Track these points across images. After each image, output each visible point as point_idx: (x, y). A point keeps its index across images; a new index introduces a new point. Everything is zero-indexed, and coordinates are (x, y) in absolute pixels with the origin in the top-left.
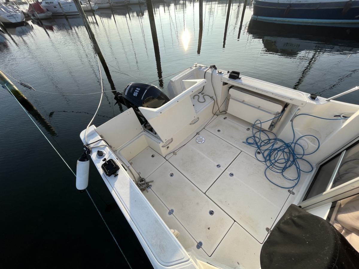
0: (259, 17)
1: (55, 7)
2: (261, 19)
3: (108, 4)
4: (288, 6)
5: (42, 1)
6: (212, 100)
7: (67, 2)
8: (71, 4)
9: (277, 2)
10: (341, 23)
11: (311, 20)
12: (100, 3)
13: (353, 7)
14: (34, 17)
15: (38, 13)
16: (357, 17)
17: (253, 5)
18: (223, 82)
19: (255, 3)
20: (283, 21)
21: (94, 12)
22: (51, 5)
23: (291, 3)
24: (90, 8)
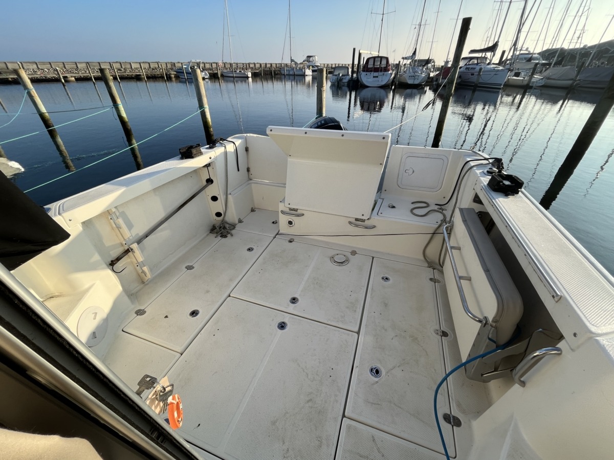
1: (473, 74)
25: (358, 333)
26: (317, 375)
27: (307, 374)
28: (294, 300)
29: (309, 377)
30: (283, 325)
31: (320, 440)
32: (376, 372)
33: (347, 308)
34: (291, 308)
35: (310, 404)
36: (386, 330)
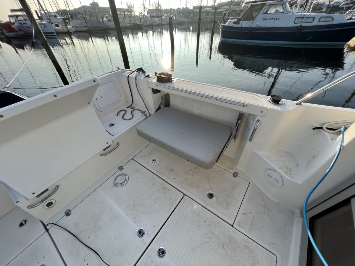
0: (227, 39)
1: (29, 28)
2: (228, 41)
3: (86, 28)
4: (250, 30)
5: (15, 22)
6: (143, 115)
7: (41, 23)
8: (45, 25)
9: (241, 27)
10: (296, 45)
11: (271, 42)
12: (78, 26)
13: (304, 31)
14: (4, 36)
15: (7, 32)
16: (308, 39)
17: (220, 29)
18: (152, 89)
19: (222, 27)
20: (247, 43)
21: (71, 34)
22: (24, 25)
23: (253, 27)
24: (66, 30)
25: (184, 195)
26: (207, 234)
27: (206, 242)
28: (141, 233)
29: (208, 241)
30: (161, 251)
31: (245, 247)
32: (211, 196)
33: (165, 193)
34: (147, 238)
35: (225, 247)
36: (188, 179)
